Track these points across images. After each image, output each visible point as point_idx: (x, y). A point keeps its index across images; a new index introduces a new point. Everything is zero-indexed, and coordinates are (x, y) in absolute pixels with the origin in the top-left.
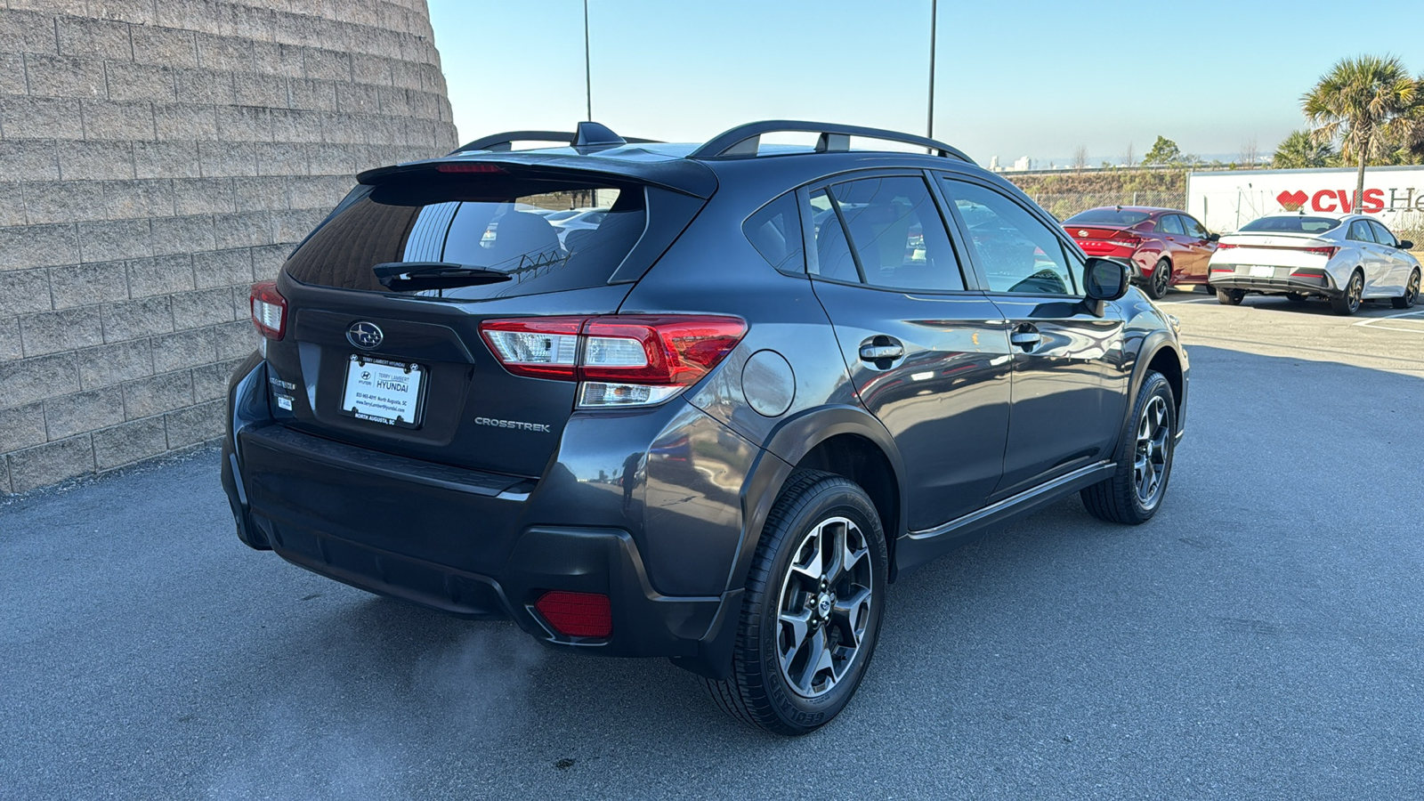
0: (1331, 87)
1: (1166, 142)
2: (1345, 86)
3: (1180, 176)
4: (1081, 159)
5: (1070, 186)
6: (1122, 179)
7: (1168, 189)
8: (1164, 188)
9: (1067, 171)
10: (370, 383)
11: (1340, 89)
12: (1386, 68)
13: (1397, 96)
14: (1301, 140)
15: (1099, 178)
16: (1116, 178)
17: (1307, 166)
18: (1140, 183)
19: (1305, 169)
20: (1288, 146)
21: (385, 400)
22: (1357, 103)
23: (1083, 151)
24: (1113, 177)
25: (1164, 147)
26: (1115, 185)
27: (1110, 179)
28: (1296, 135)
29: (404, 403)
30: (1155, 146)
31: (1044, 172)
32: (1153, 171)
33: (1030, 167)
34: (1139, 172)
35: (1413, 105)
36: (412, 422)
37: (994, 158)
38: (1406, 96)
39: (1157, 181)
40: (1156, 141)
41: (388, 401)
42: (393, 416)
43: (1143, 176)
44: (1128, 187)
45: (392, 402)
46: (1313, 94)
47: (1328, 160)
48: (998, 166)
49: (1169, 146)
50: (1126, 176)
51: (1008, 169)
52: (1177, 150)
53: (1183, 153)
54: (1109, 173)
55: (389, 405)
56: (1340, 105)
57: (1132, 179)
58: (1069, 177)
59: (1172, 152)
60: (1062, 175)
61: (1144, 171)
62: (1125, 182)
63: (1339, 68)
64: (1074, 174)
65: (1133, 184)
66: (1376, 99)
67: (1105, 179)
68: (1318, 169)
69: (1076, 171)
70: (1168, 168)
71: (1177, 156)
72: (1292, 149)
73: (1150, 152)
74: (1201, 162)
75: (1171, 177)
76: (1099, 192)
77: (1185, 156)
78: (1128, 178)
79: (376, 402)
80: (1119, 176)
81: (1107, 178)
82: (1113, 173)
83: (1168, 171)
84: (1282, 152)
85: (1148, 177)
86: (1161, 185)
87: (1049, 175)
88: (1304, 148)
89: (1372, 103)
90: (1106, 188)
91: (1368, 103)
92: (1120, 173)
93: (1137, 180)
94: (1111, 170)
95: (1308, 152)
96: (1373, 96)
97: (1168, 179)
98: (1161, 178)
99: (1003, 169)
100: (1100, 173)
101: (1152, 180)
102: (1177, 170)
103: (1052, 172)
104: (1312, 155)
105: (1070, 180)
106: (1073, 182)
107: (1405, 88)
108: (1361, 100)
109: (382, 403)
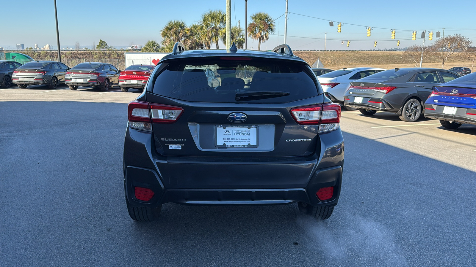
0: (168, 29)
1: (103, 42)
2: (172, 29)
3: (111, 53)
4: (78, 46)
5: (75, 56)
6: (93, 54)
7: (108, 57)
8: (107, 57)
9: (73, 50)
10: (230, 134)
11: (171, 30)
12: (181, 24)
13: (186, 32)
14: (151, 44)
15: (85, 53)
16: (91, 53)
17: (154, 52)
18: (99, 55)
19: (153, 53)
20: (148, 45)
21: (239, 139)
22: (176, 34)
23: (78, 44)
24: (90, 53)
25: (103, 43)
26: (90, 56)
27: (89, 54)
28: (149, 42)
29: (249, 139)
30: (99, 43)
31: (65, 50)
32: (102, 51)
33: (50, 48)
34: (98, 51)
35: (190, 36)
36: (256, 145)
37: (36, 44)
38: (188, 33)
39: (104, 55)
40: (100, 41)
41: (241, 139)
42: (246, 144)
43: (100, 53)
44: (95, 56)
45: (243, 139)
46: (163, 30)
47: (159, 50)
48: (38, 47)
49: (104, 43)
50: (94, 53)
51: (42, 49)
52: (107, 44)
53: (109, 45)
54: (88, 51)
55: (242, 141)
56: (171, 34)
57: (96, 54)
58: (74, 52)
59: (105, 45)
60: (72, 51)
61: (99, 51)
62: (94, 55)
63: (169, 23)
64: (76, 52)
65: (97, 56)
66: (181, 33)
67: (86, 53)
68: (157, 53)
69: (76, 50)
70: (107, 50)
71: (107, 46)
72: (149, 46)
73: (98, 45)
74: (115, 49)
75: (108, 53)
76: (86, 58)
77: (109, 47)
78: (95, 53)
79: (235, 140)
80: (92, 53)
81: (88, 53)
82: (89, 52)
83: (107, 51)
84: (146, 47)
85: (101, 53)
86: (106, 56)
87: (67, 51)
88: (152, 46)
89: (180, 34)
90: (88, 56)
91: (179, 34)
92: (91, 51)
93: (98, 54)
94: (89, 50)
95: (153, 47)
96: (180, 32)
97: (108, 54)
98: (106, 54)
99: (40, 48)
100: (85, 51)
101: (103, 54)
102: (110, 51)
103: (68, 50)
104: (155, 48)
105: (75, 54)
106: (76, 54)
107: (187, 31)
108: (177, 33)
109: (237, 140)
